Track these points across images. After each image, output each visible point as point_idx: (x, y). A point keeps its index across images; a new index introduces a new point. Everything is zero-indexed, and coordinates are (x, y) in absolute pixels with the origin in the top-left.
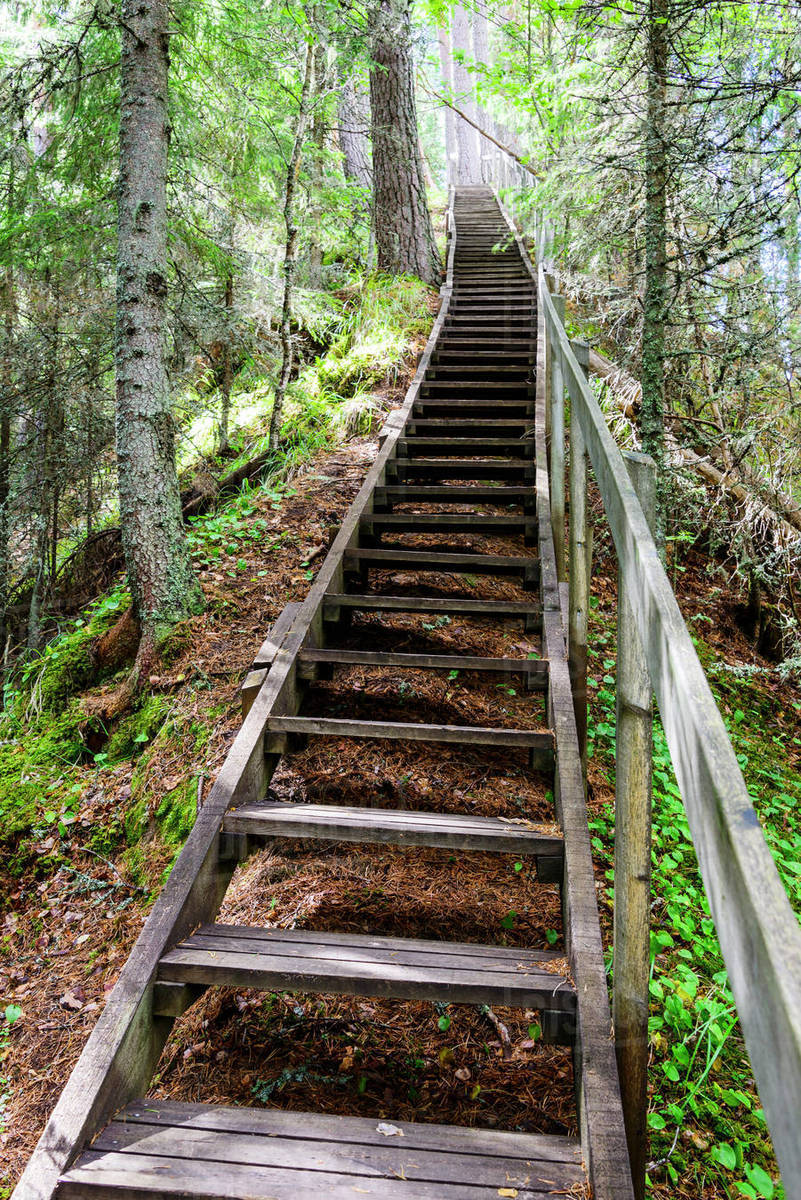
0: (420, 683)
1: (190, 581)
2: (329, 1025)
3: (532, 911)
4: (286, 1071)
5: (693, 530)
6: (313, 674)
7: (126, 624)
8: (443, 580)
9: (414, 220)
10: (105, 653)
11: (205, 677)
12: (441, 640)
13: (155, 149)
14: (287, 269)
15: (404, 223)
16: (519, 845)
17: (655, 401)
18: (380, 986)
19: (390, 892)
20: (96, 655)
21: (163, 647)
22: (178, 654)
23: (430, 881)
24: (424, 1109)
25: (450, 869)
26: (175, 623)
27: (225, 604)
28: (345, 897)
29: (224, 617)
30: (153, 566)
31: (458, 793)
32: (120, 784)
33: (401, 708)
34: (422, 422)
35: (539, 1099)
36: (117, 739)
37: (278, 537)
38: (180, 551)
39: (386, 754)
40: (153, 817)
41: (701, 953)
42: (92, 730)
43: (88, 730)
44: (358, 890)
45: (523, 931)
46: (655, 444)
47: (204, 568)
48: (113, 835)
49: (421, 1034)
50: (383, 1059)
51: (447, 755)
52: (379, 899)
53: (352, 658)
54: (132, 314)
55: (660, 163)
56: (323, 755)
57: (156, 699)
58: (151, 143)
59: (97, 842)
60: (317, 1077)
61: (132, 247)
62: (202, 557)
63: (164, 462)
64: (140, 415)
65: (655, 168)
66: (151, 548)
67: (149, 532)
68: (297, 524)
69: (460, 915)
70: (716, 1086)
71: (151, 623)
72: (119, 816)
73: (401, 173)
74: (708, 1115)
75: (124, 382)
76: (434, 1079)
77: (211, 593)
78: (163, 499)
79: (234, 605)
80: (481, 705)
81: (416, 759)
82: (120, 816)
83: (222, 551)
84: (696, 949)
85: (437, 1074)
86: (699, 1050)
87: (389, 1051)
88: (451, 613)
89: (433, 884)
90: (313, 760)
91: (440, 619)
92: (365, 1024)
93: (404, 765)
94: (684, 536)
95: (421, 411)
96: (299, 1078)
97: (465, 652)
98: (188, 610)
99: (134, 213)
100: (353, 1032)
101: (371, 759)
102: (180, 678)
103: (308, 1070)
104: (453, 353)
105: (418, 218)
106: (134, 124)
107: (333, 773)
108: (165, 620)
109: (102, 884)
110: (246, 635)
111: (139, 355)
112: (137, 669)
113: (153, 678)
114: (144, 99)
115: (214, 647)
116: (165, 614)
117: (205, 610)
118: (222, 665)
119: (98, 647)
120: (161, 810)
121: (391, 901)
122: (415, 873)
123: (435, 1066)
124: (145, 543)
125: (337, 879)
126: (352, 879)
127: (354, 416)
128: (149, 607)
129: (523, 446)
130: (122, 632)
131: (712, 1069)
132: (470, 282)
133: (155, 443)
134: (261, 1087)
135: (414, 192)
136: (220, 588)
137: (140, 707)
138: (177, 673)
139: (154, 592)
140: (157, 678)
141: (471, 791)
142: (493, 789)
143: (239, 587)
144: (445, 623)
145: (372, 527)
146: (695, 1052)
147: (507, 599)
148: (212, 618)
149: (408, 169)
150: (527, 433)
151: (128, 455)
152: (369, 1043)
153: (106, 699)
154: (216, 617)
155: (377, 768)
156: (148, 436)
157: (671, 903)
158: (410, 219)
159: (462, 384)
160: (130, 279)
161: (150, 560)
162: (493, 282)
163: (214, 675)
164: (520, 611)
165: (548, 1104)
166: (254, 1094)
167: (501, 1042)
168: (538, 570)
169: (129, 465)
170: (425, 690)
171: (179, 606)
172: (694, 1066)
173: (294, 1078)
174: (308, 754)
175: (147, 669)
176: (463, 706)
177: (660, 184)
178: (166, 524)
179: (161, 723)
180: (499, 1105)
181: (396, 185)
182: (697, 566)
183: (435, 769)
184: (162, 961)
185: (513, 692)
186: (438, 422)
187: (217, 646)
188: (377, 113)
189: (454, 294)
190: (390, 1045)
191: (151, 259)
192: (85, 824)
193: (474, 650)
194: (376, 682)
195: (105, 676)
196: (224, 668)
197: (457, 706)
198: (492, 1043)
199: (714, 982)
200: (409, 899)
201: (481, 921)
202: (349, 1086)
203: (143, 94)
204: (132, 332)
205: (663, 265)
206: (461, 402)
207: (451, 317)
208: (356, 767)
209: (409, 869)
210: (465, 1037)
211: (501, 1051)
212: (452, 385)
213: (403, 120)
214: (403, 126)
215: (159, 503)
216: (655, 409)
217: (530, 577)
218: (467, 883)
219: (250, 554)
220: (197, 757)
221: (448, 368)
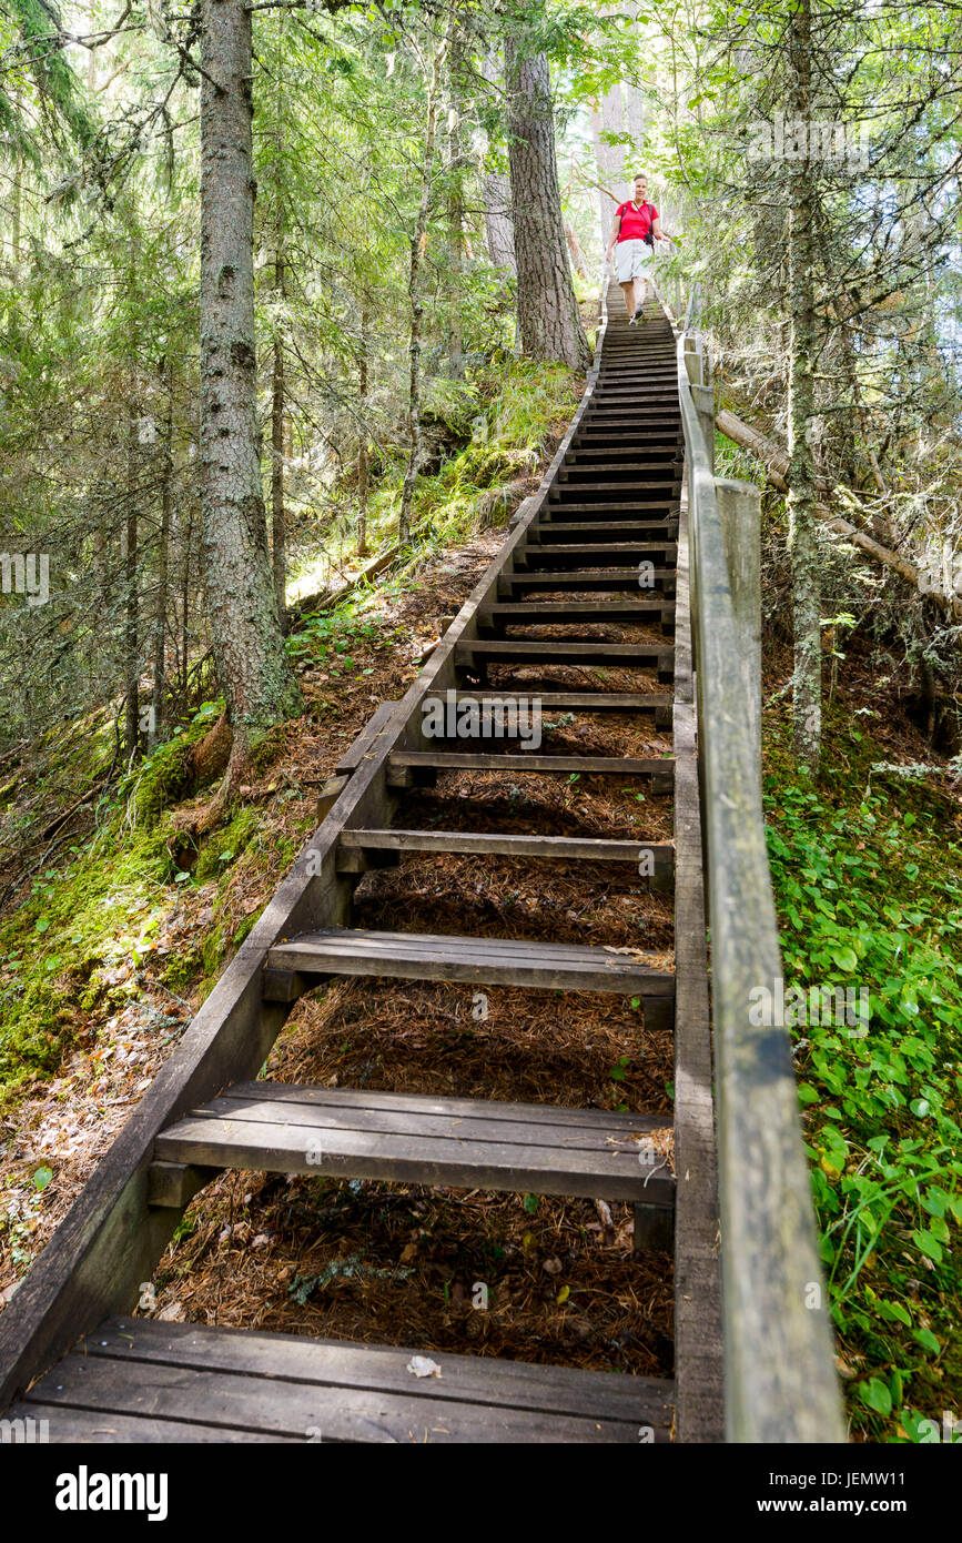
0: (535, 789)
1: (286, 682)
2: (393, 1201)
3: (651, 1056)
4: (332, 1263)
5: (854, 610)
6: (404, 780)
7: (221, 730)
8: (571, 674)
9: (558, 304)
10: (201, 761)
11: (297, 785)
12: (564, 740)
13: (238, 206)
14: (413, 351)
15: (549, 307)
16: (619, 983)
17: (804, 465)
18: (426, 1171)
19: (482, 1034)
20: (191, 764)
21: (255, 753)
22: (271, 760)
23: (531, 1020)
24: (501, 1313)
25: (556, 1005)
26: (269, 727)
27: (325, 705)
28: (429, 1041)
29: (323, 719)
30: (244, 666)
31: (572, 914)
32: (202, 906)
33: (511, 817)
34: (556, 508)
35: (645, 1302)
36: (205, 854)
37: (391, 633)
38: (274, 648)
39: (490, 870)
40: (230, 943)
41: (853, 1112)
42: (181, 847)
43: (177, 847)
44: (446, 1032)
45: (636, 1081)
46: (805, 513)
47: (309, 667)
48: (190, 964)
49: (505, 1212)
50: (455, 1246)
51: (562, 870)
52: (469, 1043)
53: (448, 761)
54: (217, 389)
55: (805, 196)
56: (418, 872)
57: (245, 811)
58: (234, 199)
59: (173, 971)
60: (371, 1270)
61: (216, 315)
62: (308, 656)
63: (254, 550)
64: (227, 500)
65: (799, 201)
66: (243, 645)
67: (239, 628)
68: (414, 618)
69: (562, 1061)
70: (869, 1290)
71: (243, 728)
72: (196, 942)
73: (545, 255)
74: (858, 1329)
75: (210, 464)
76: (516, 1272)
77: (310, 694)
78: (254, 591)
79: (335, 707)
80: (605, 812)
81: (525, 874)
82: (198, 943)
83: (331, 650)
84: (847, 1106)
85: (521, 1266)
86: (848, 1240)
87: (463, 1236)
88: (575, 709)
89: (535, 1023)
90: (407, 878)
91: (563, 716)
92: (437, 1201)
93: (511, 883)
94: (845, 619)
95: (557, 496)
96: (349, 1272)
97: (591, 753)
98: (284, 712)
99: (216, 278)
100: (421, 1211)
101: (473, 876)
102: (271, 787)
103: (360, 1262)
104: (597, 437)
105: (563, 301)
106: (214, 180)
107: (429, 893)
108: (257, 725)
109: (172, 1020)
110: (346, 739)
111: (225, 433)
112: (228, 778)
113: (244, 789)
114: (225, 152)
115: (310, 753)
116: (259, 717)
117: (303, 712)
118: (316, 772)
119: (193, 756)
120: (237, 938)
121: (484, 1044)
122: (515, 1010)
123: (518, 1255)
124: (235, 641)
125: (421, 1018)
126: (440, 1018)
127: (489, 506)
128: (241, 710)
129: (666, 529)
130: (216, 739)
131: (864, 1266)
132: (618, 365)
133: (244, 530)
134: (300, 1284)
135: (558, 273)
136: (321, 688)
137: (231, 820)
138: (269, 782)
139: (246, 693)
140: (248, 788)
141: (587, 912)
142: (613, 909)
143: (343, 687)
144: (569, 721)
145: (491, 618)
146: (843, 1243)
147: (640, 691)
148: (310, 721)
149: (553, 250)
150: (672, 514)
151: (215, 544)
152: (438, 1226)
153: (197, 813)
154: (315, 720)
155: (480, 887)
156: (236, 522)
157: (817, 1049)
158: (555, 303)
159: (604, 468)
160: (214, 351)
161: (241, 659)
162: (642, 364)
163: (307, 784)
164: (647, 704)
165: (655, 1310)
166: (290, 1293)
167: (601, 1223)
168: (671, 659)
169: (216, 555)
170: (541, 796)
171: (274, 708)
172: (840, 1261)
173: (341, 1272)
174: (402, 871)
175: (239, 778)
176: (583, 814)
177: (805, 219)
178: (257, 619)
179: (249, 838)
180: (595, 1309)
181: (539, 268)
182: (863, 654)
183: (546, 886)
184: (160, 1136)
185: (641, 798)
186: (576, 507)
187: (313, 752)
188: (517, 192)
189: (600, 378)
190: (466, 1227)
191: (236, 328)
192: (161, 951)
193: (600, 751)
194: (485, 788)
195: (201, 787)
196: (318, 775)
197: (577, 814)
198: (590, 1226)
199: (868, 1149)
200: (504, 1042)
201: (588, 1069)
202: (411, 1282)
203: (223, 146)
204: (216, 409)
205: (811, 310)
206: (600, 486)
207: (595, 401)
208: (455, 885)
209: (508, 1006)
210: (559, 1217)
211: (601, 1236)
212: (593, 468)
213: (545, 199)
214: (545, 205)
215: (250, 595)
216: (804, 474)
217: (664, 667)
218: (575, 1022)
219: (362, 651)
220: (282, 874)
221: (589, 452)
